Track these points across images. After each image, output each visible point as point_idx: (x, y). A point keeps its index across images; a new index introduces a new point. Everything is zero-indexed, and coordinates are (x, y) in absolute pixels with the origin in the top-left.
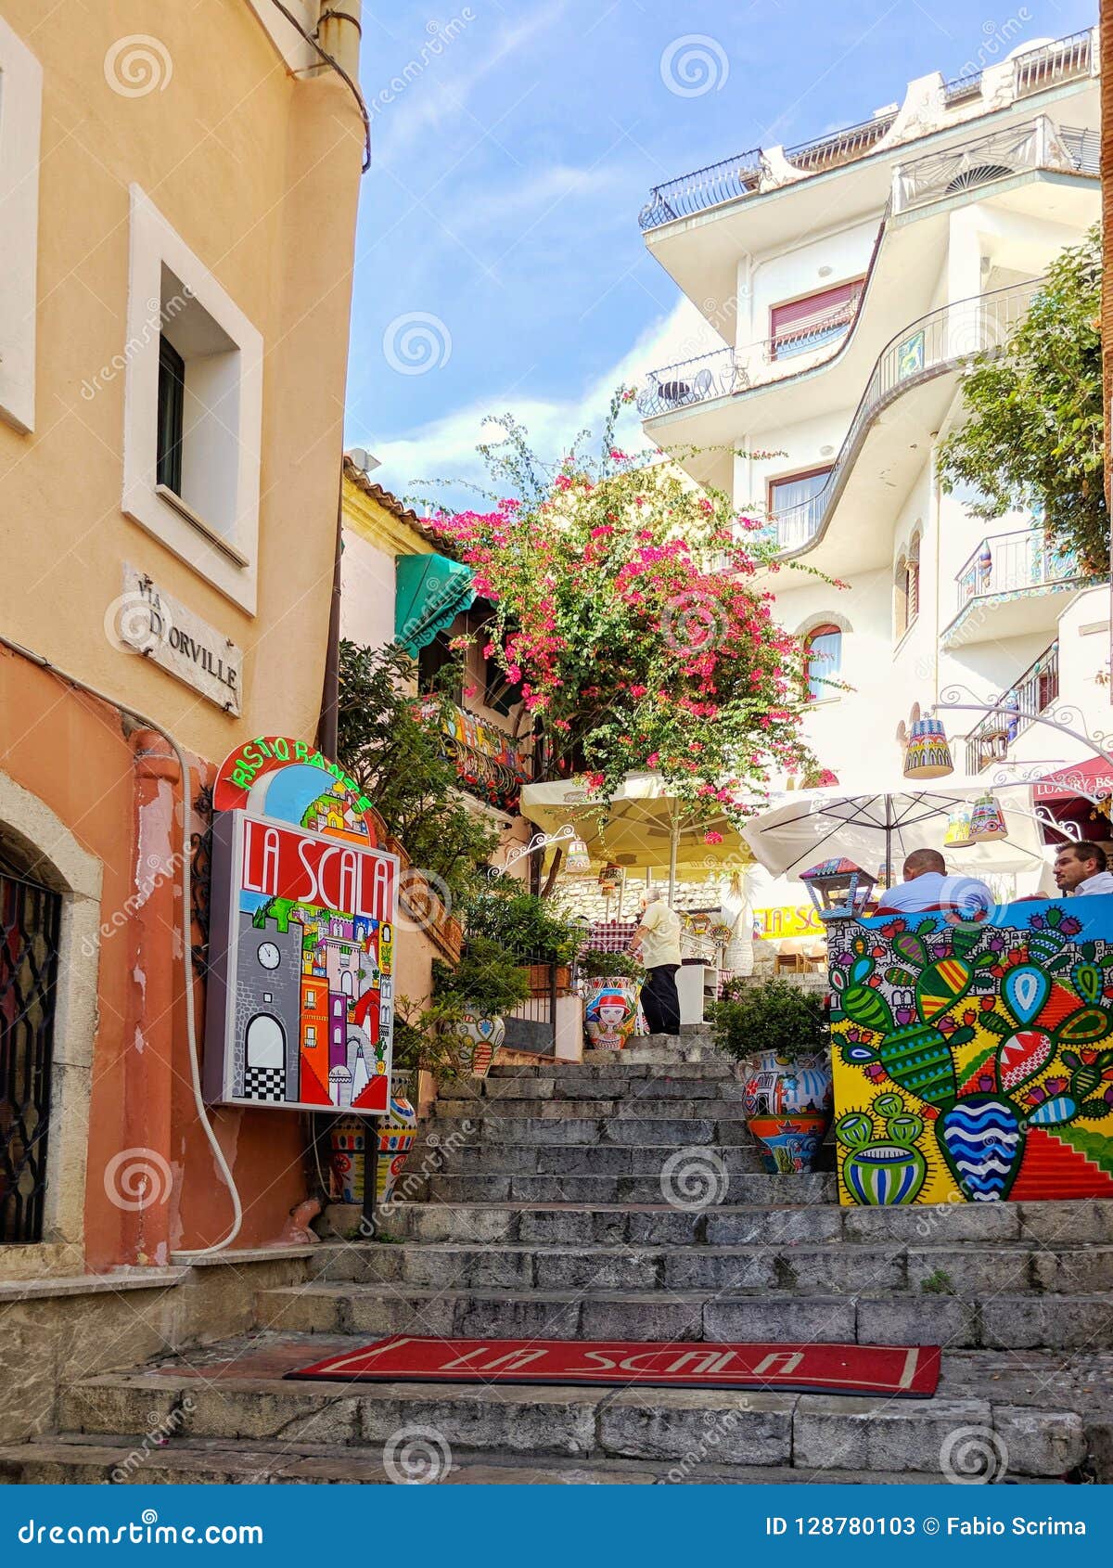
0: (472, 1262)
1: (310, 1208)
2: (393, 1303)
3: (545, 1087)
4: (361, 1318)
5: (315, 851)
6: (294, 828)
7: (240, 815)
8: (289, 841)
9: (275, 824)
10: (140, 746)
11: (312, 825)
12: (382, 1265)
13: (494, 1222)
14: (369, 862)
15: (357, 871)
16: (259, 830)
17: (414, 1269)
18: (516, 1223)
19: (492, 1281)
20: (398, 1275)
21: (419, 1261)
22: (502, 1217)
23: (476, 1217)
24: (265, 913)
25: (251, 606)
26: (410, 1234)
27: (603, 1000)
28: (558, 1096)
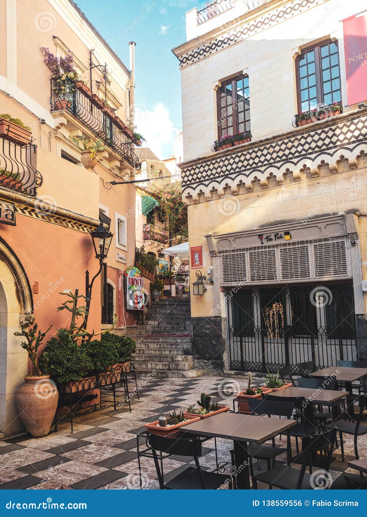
0: (154, 327)
1: (136, 321)
2: (146, 331)
3: (167, 303)
4: (142, 333)
5: (135, 280)
6: (133, 277)
7: (127, 277)
8: (132, 279)
9: (131, 277)
10: (118, 272)
11: (134, 276)
12: (144, 328)
13: (156, 323)
14: (141, 280)
15: (139, 281)
16: (129, 278)
17: (148, 328)
18: (159, 323)
19: (156, 329)
20: (146, 329)
21: (148, 327)
22: (157, 322)
23: (154, 322)
24: (130, 288)
25: (127, 250)
26: (147, 324)
27: (179, 285)
28: (169, 304)
